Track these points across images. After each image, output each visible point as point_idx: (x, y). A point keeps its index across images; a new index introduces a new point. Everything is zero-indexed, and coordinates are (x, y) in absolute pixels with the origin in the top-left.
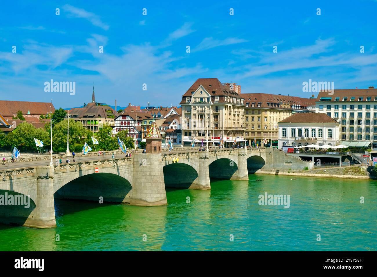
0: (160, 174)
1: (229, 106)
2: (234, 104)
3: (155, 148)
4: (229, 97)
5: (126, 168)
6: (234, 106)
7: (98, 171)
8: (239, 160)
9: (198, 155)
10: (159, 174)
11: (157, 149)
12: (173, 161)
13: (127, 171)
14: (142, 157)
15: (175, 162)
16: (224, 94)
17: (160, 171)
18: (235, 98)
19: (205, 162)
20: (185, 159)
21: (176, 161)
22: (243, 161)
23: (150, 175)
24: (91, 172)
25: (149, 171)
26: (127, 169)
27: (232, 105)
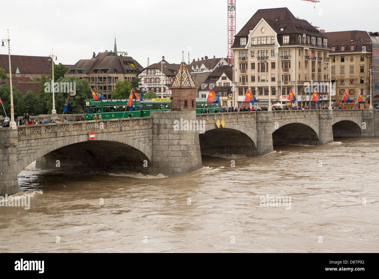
0: (194, 143)
1: (305, 48)
2: (313, 45)
3: (186, 102)
4: (304, 36)
5: (141, 134)
6: (312, 49)
7: (94, 138)
8: (320, 126)
9: (255, 116)
10: (192, 142)
11: (189, 104)
12: (216, 125)
13: (142, 139)
14: (165, 117)
15: (219, 126)
16: (296, 31)
17: (193, 138)
18: (314, 36)
19: (266, 128)
20: (235, 123)
21: (221, 125)
22: (326, 128)
23: (179, 144)
24: (83, 139)
25: (178, 138)
26: (143, 136)
27: (310, 48)
